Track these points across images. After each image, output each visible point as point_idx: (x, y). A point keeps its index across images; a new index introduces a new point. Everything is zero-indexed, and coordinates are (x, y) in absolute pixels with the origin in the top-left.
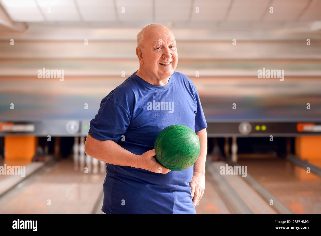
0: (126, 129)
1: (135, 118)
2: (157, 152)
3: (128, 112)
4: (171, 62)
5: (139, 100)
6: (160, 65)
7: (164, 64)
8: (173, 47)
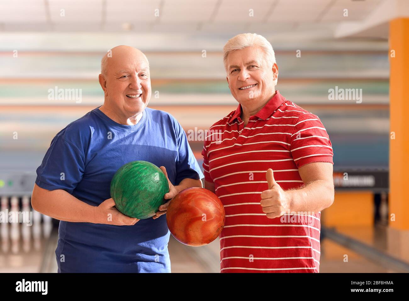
0: (81, 175)
1: (89, 163)
2: (116, 201)
3: (82, 153)
4: (142, 94)
5: (95, 140)
6: (127, 97)
7: (131, 97)
8: (144, 75)
